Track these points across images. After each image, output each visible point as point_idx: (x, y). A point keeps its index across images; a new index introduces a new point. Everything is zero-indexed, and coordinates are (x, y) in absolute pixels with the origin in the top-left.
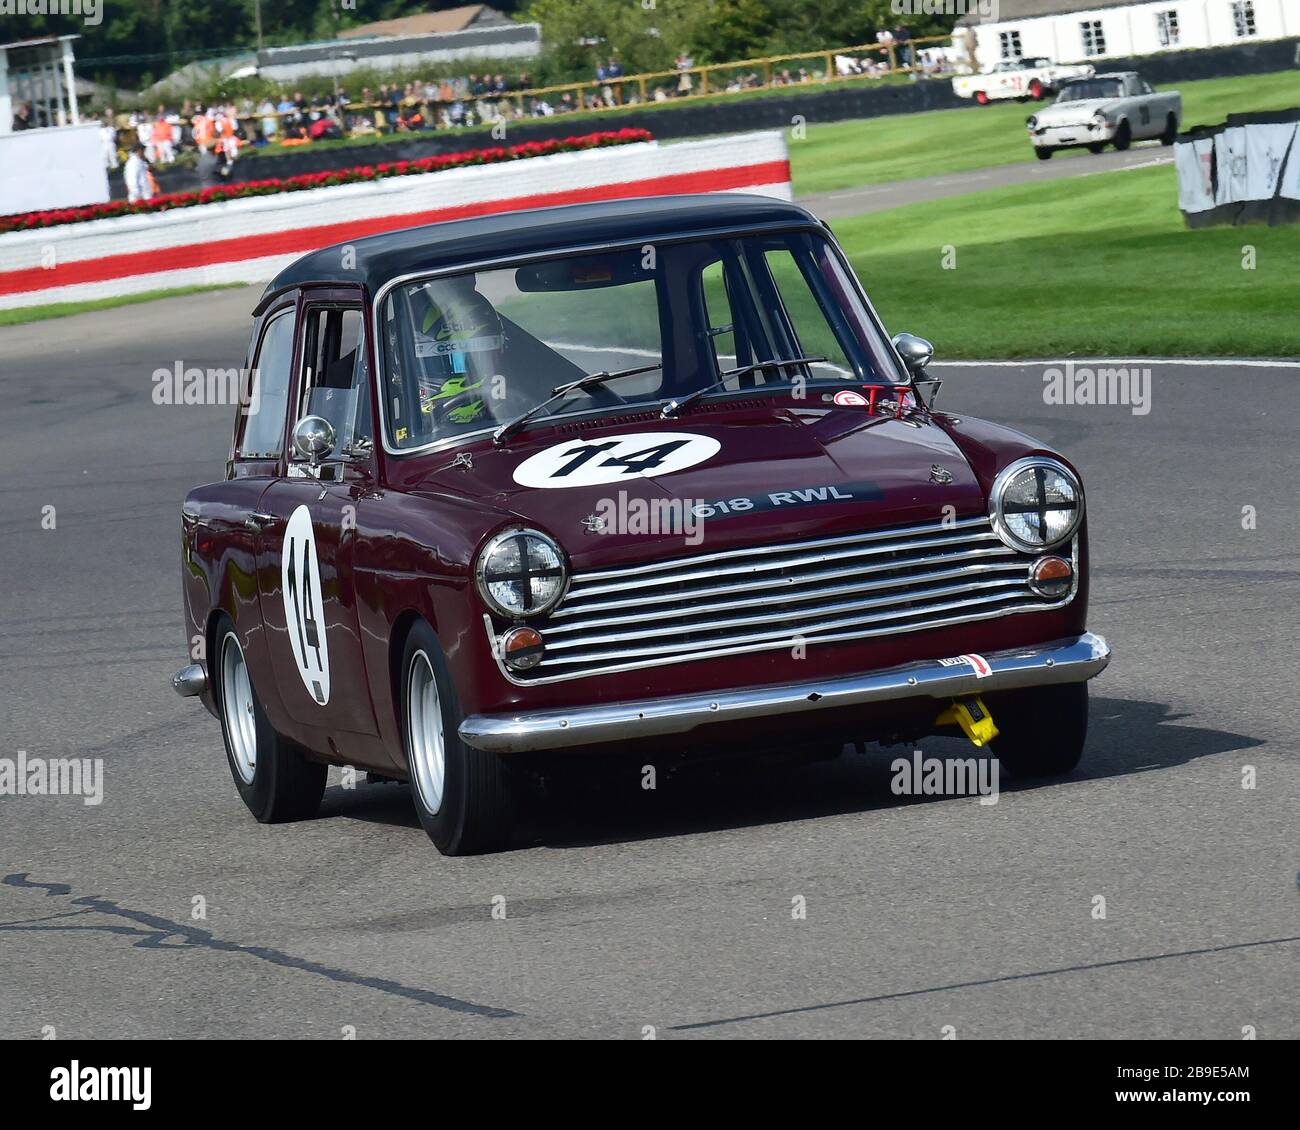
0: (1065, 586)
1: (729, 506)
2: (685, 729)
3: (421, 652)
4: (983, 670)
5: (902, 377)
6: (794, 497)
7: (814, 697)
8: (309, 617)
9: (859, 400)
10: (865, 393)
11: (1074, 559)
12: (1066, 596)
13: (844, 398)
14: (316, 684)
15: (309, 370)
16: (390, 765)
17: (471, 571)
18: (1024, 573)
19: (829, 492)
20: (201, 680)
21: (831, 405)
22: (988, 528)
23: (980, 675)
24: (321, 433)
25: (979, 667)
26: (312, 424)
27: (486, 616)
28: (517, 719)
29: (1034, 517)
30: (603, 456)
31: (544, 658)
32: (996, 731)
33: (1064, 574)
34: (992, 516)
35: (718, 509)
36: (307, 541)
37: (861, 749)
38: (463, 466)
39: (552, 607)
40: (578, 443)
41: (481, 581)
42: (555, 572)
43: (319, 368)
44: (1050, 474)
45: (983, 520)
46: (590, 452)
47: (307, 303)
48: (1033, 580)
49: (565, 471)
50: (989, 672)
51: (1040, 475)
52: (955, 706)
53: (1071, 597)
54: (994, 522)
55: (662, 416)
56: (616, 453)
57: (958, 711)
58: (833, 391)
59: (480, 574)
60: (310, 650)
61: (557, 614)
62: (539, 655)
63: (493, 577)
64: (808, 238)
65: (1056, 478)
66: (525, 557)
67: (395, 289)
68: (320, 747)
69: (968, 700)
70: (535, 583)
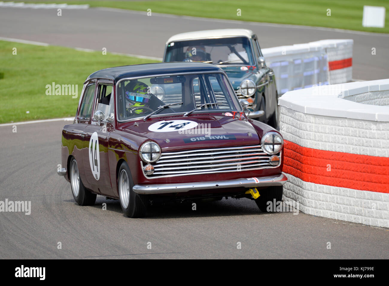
0: (278, 163)
1: (199, 139)
2: (186, 191)
3: (124, 170)
4: (257, 182)
5: (241, 110)
6: (215, 138)
7: (217, 185)
8: (95, 159)
9: (231, 115)
10: (232, 113)
11: (280, 156)
12: (278, 165)
13: (227, 114)
14: (96, 175)
15: (98, 99)
16: (114, 195)
17: (138, 151)
18: (268, 159)
19: (223, 137)
20: (65, 172)
21: (224, 116)
22: (260, 148)
23: (256, 183)
24: (102, 115)
25: (256, 181)
26: (100, 113)
27: (141, 162)
28: (147, 186)
29: (272, 146)
30: (170, 125)
31: (154, 172)
32: (260, 195)
33: (278, 160)
34: (262, 145)
35: (197, 139)
36: (96, 141)
37: (227, 198)
38: (136, 125)
39: (157, 161)
40: (164, 122)
41: (141, 154)
42: (158, 152)
43: (100, 98)
44: (276, 137)
45: (259, 146)
46: (167, 124)
47: (98, 83)
48: (270, 161)
49: (161, 128)
50: (259, 182)
51: (273, 136)
52: (250, 189)
53: (279, 165)
54: (262, 147)
55: (184, 116)
56: (173, 124)
57: (251, 191)
58: (225, 112)
59: (140, 152)
60: (95, 167)
61: (158, 162)
62: (153, 172)
63: (144, 153)
64: (220, 75)
65: (277, 137)
66: (151, 149)
67: (121, 82)
68: (96, 190)
69: (253, 188)
70: (153, 154)
